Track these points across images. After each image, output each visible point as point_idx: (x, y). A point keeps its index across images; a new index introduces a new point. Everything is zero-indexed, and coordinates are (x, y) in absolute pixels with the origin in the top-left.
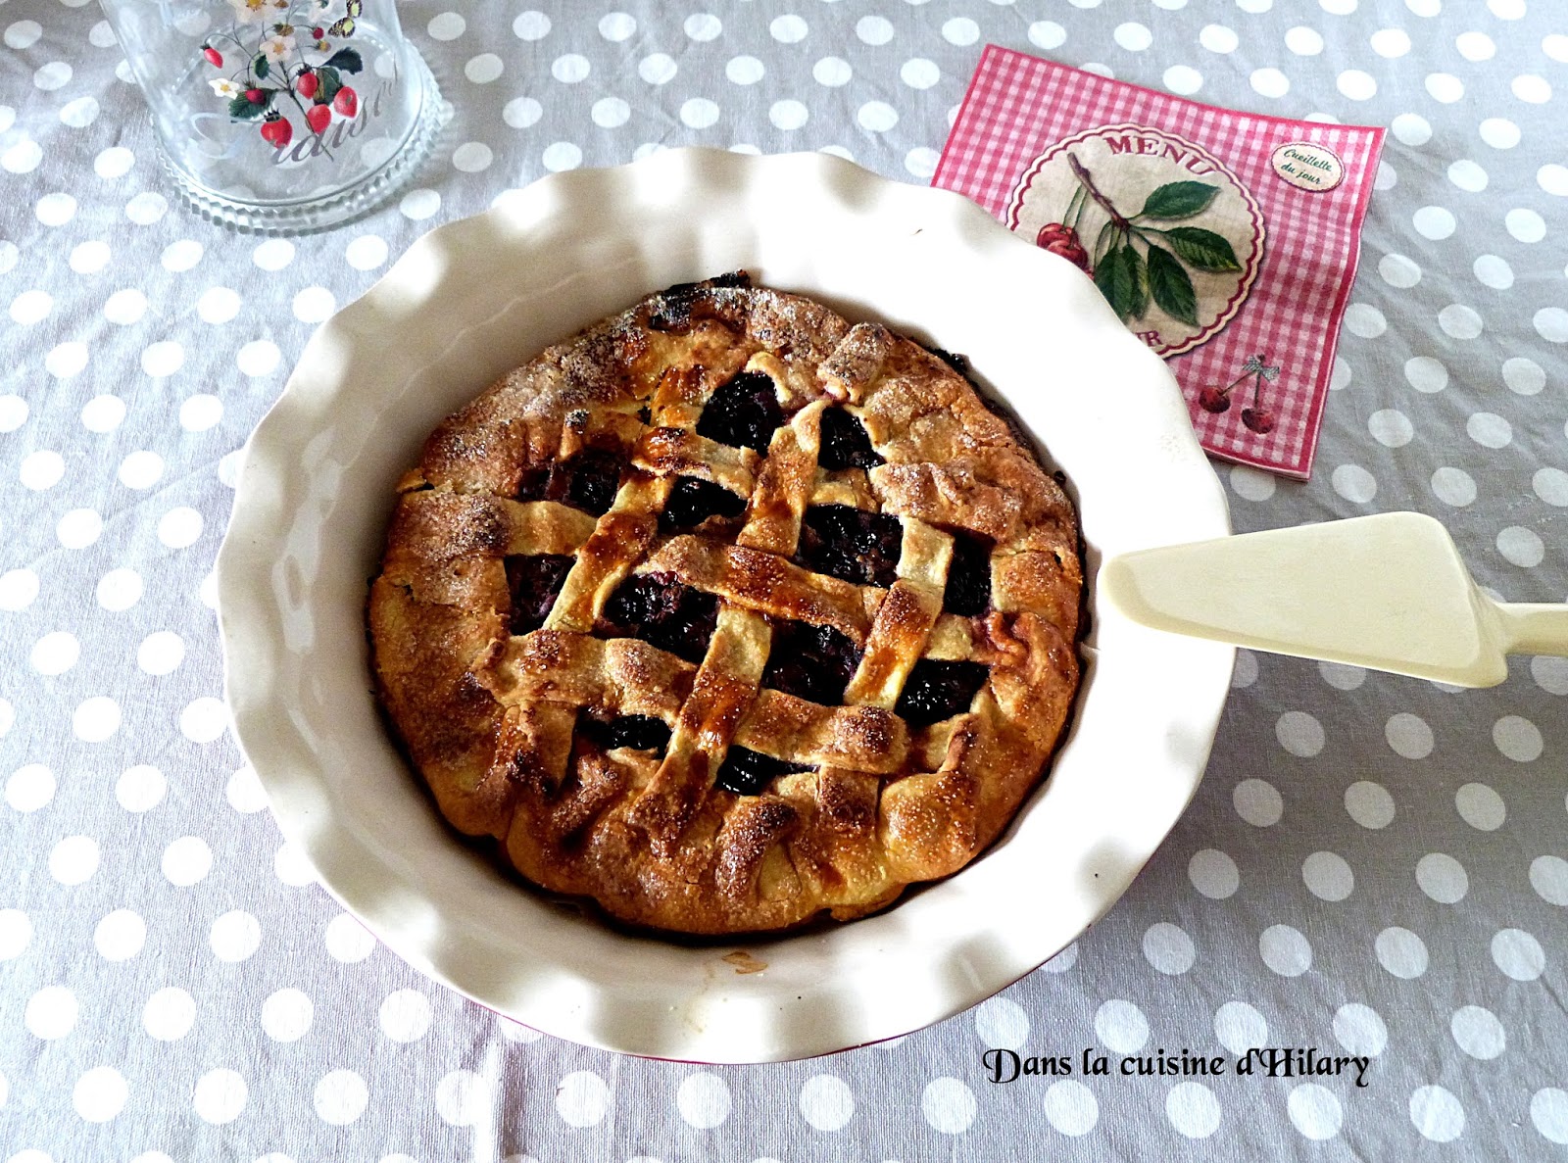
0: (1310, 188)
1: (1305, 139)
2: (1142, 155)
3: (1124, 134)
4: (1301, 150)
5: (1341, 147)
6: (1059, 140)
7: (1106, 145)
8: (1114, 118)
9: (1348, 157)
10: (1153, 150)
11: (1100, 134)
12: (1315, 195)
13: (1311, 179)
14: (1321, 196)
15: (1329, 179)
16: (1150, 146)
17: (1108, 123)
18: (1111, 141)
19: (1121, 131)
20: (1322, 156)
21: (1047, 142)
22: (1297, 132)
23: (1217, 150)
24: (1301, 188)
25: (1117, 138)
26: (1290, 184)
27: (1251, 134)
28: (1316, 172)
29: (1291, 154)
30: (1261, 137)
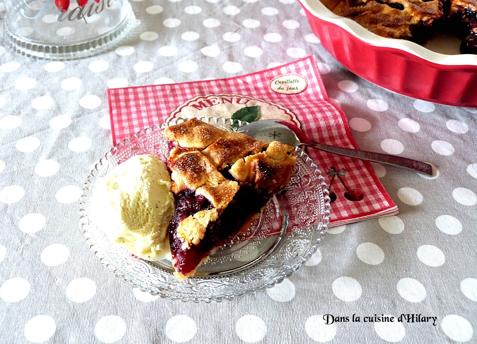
0: (296, 93)
1: (280, 74)
2: (213, 106)
3: (198, 101)
4: (281, 79)
5: (298, 70)
6: (169, 115)
7: (194, 108)
8: (189, 97)
9: (304, 73)
10: (217, 102)
11: (187, 105)
12: (300, 94)
13: (293, 89)
14: (303, 93)
15: (301, 86)
16: (214, 101)
17: (187, 100)
18: (194, 106)
19: (196, 100)
20: (292, 78)
21: (164, 118)
22: (274, 73)
23: (244, 93)
24: (292, 94)
25: (197, 103)
26: (286, 94)
27: (255, 82)
28: (293, 85)
29: (277, 82)
30: (260, 81)
